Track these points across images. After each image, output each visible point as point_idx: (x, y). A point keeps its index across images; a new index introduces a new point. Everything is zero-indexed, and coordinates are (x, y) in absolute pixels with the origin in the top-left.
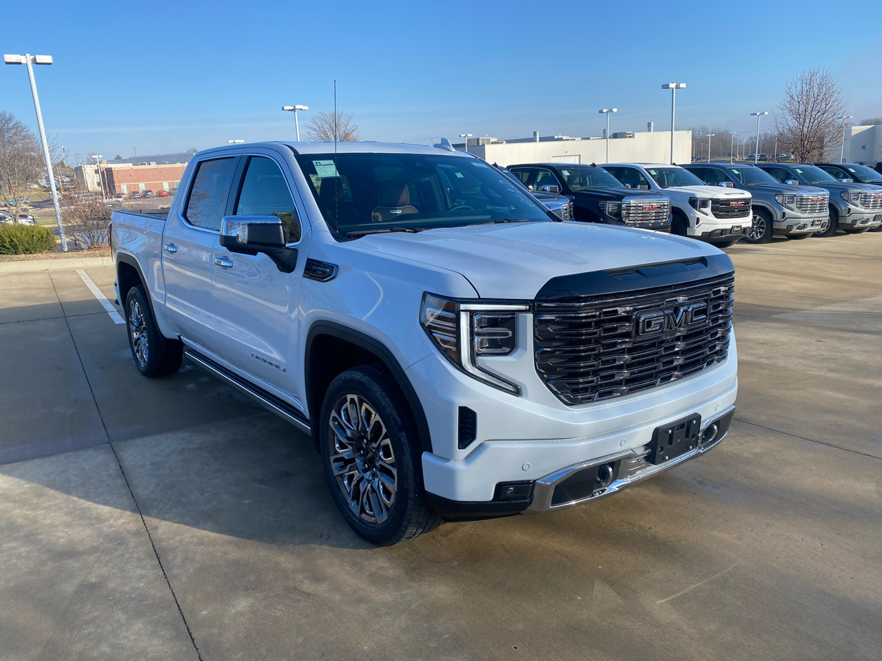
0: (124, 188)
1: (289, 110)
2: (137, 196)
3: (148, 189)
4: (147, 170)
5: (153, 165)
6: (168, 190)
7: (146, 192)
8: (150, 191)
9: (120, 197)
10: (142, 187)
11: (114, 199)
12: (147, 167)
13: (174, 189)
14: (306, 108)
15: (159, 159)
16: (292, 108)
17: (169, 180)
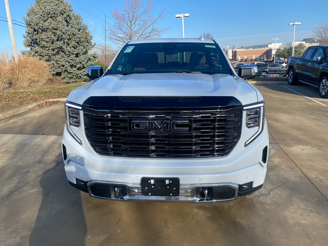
0: (239, 58)
1: (292, 25)
2: (243, 60)
3: (247, 58)
4: (248, 51)
5: (251, 49)
6: (254, 59)
7: (247, 59)
8: (248, 59)
9: (237, 61)
10: (246, 57)
11: (235, 62)
12: (249, 50)
13: (257, 58)
14: (300, 23)
15: (254, 47)
16: (293, 24)
17: (255, 55)
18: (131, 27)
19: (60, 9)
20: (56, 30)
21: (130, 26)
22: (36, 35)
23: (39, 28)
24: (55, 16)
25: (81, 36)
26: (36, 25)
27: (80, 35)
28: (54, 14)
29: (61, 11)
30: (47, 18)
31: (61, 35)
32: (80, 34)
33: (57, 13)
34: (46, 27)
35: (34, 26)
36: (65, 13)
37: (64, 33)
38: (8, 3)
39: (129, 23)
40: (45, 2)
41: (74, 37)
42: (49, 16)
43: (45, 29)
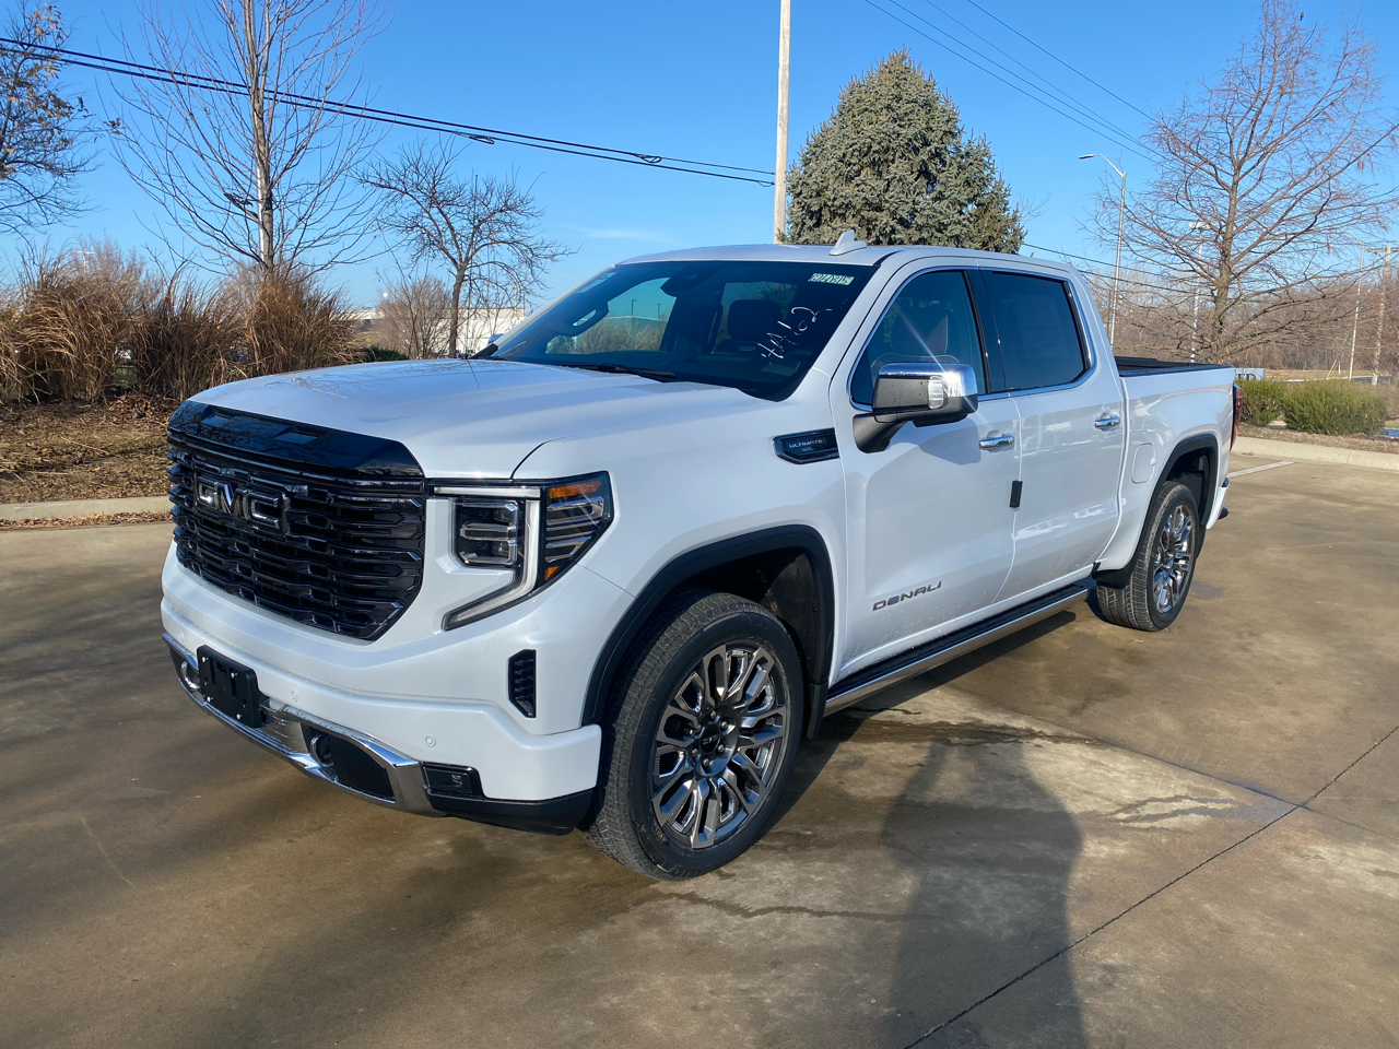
18: (1233, 189)
19: (910, 132)
20: (879, 209)
21: (1229, 181)
22: (810, 229)
23: (825, 205)
24: (886, 161)
25: (965, 230)
26: (814, 194)
27: (964, 226)
28: (887, 150)
29: (910, 140)
30: (856, 168)
31: (888, 229)
32: (965, 222)
33: (894, 146)
34: (842, 200)
35: (811, 197)
36: (926, 144)
37: (902, 221)
38: (786, 122)
39: (1227, 166)
40: (867, 109)
41: (939, 235)
42: (865, 160)
43: (840, 207)
